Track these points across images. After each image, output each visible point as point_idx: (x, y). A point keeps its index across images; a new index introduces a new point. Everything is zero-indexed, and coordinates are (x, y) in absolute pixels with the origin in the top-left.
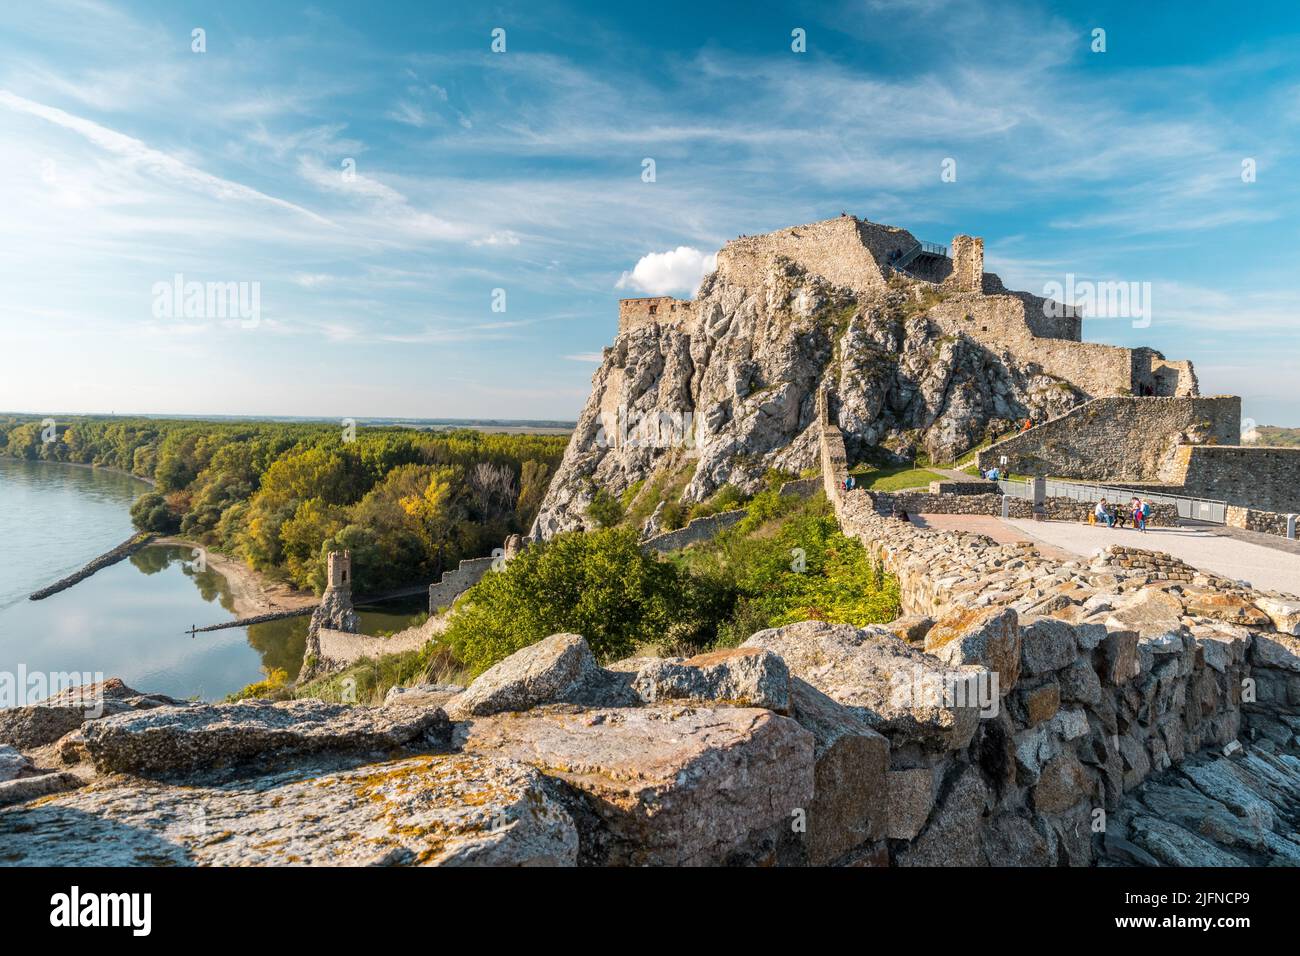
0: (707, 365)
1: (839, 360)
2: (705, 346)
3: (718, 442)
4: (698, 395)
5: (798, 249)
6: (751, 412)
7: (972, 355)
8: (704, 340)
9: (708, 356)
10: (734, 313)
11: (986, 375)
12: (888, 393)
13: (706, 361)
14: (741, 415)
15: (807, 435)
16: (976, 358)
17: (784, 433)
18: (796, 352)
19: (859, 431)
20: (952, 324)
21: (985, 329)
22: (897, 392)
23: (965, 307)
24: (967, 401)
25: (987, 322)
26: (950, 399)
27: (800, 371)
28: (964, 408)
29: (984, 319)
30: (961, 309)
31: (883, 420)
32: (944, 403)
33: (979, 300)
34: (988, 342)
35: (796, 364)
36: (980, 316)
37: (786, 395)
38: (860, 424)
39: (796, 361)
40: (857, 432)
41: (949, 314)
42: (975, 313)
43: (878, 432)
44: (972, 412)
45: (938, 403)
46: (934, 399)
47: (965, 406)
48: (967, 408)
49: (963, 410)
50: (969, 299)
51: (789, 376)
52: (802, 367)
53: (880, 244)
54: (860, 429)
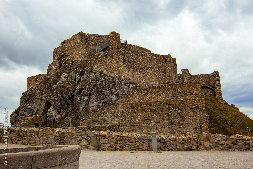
7: (102, 78)
12: (73, 99)
18: (42, 86)
19: (53, 116)
20: (100, 67)
21: (110, 67)
22: (76, 98)
23: (103, 59)
24: (97, 98)
25: (111, 64)
26: (91, 98)
27: (44, 94)
28: (96, 102)
29: (110, 63)
30: (102, 60)
31: (66, 110)
32: (89, 100)
33: (108, 55)
34: (112, 73)
35: (41, 91)
36: (109, 62)
37: (34, 104)
38: (54, 113)
39: (42, 90)
40: (52, 117)
41: (99, 63)
42: (107, 61)
43: (62, 116)
44: (99, 103)
45: (86, 101)
46: (84, 99)
47: (96, 101)
48: (97, 101)
49: (95, 103)
50: (104, 55)
51: (40, 96)
52: (45, 92)
53: (94, 41)
54: (54, 115)
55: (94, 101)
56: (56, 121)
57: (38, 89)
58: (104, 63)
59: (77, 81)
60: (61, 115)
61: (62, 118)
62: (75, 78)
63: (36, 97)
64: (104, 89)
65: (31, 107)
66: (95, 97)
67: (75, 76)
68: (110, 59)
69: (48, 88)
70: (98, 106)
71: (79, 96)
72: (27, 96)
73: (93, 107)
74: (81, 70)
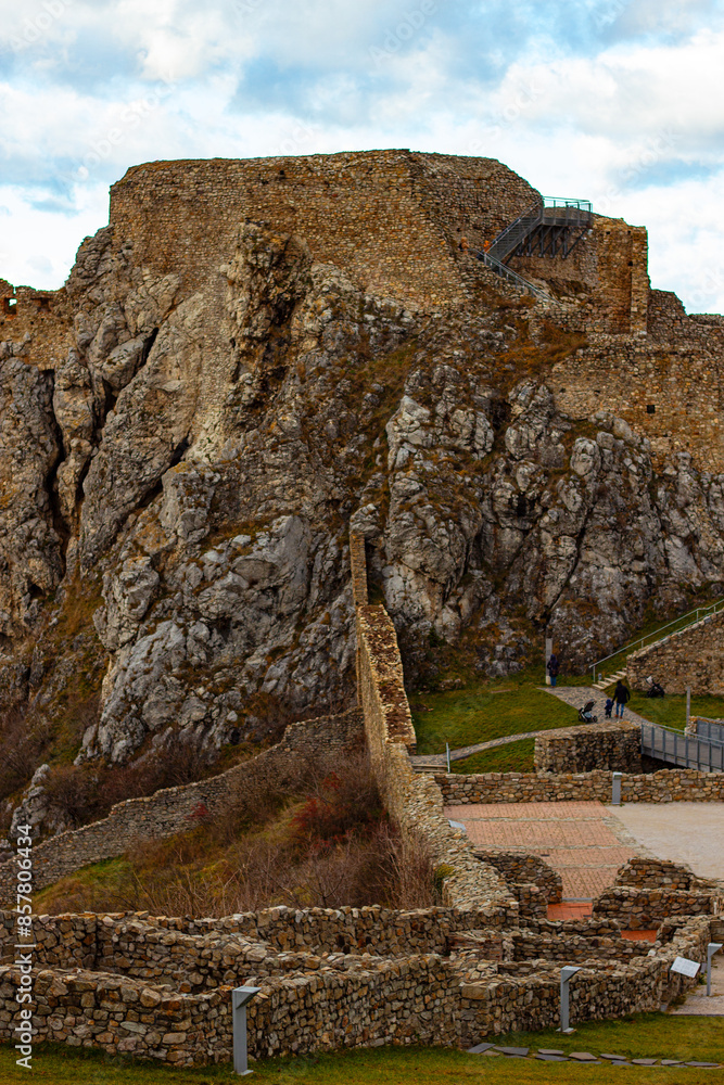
0: (95, 441)
1: (385, 468)
2: (90, 399)
3: (151, 638)
4: (77, 508)
5: (294, 210)
6: (216, 577)
7: (628, 462)
8: (89, 386)
9: (99, 421)
10: (156, 331)
11: (654, 498)
12: (479, 537)
13: (94, 432)
14: (195, 582)
15: (328, 622)
16: (634, 468)
17: (280, 617)
18: (301, 452)
19: (425, 615)
20: (594, 399)
21: (651, 409)
22: (495, 534)
23: (616, 367)
24: (620, 554)
25: (655, 396)
26: (588, 547)
27: (310, 490)
28: (614, 566)
29: (649, 391)
30: (608, 369)
31: (470, 590)
32: (579, 556)
33: (641, 354)
34: (657, 435)
35: (300, 476)
36: (644, 386)
37: (283, 541)
38: (427, 602)
39: (302, 471)
40: (422, 617)
41: (588, 379)
42: (634, 379)
43: (460, 615)
44: (626, 573)
45: (568, 558)
46: (560, 549)
47: (615, 562)
48: (618, 565)
49: (611, 570)
50: (623, 352)
51: (289, 501)
52: (313, 482)
53: (460, 208)
54: (428, 609)
55: (603, 561)
56: (442, 637)
57: (284, 465)
58: (617, 387)
59: (484, 449)
60: (457, 608)
61: (462, 623)
62: (473, 433)
63: (274, 502)
64: (639, 514)
65: (273, 556)
66: (613, 546)
67: (474, 426)
68: (651, 376)
69: (327, 464)
70: (626, 586)
71: (510, 524)
72: (206, 489)
73: (608, 587)
74: (486, 394)
